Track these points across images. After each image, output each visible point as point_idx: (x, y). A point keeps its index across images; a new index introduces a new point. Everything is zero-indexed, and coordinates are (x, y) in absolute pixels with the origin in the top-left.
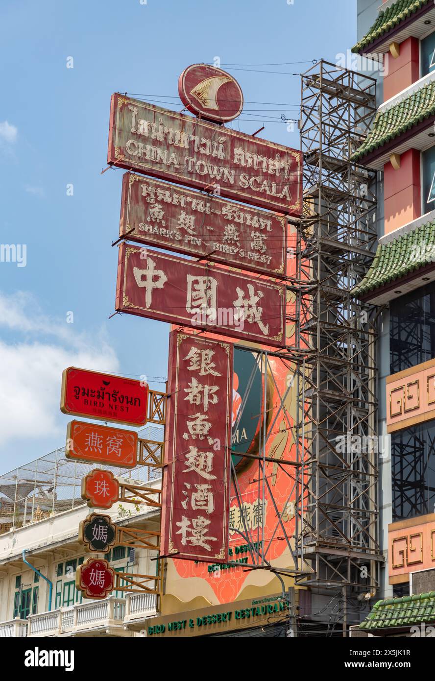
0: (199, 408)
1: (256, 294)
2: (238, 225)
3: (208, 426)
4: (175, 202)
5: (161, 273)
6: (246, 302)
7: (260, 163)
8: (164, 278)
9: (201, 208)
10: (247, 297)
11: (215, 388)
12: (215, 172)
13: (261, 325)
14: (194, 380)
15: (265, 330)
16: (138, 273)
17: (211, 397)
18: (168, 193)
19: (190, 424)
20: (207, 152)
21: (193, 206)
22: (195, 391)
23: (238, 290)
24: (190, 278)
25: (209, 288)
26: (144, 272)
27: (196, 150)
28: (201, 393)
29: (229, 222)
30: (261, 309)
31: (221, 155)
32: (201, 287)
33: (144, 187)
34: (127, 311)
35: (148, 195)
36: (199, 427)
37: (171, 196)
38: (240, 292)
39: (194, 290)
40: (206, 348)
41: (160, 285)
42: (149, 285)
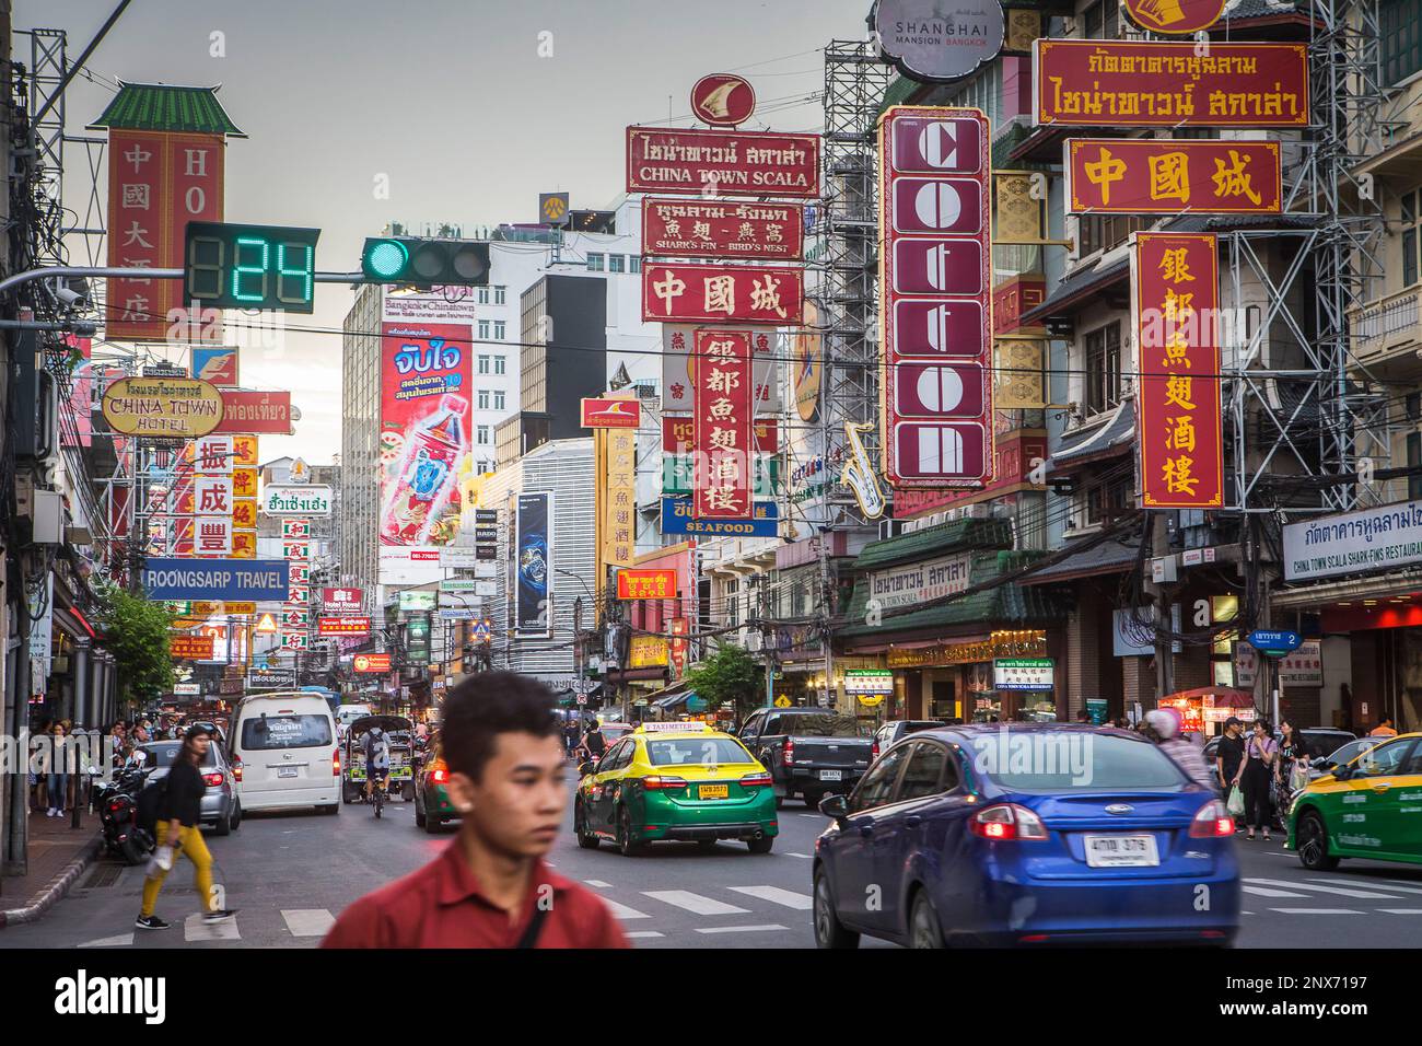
0: (722, 394)
1: (773, 282)
2: (751, 221)
3: (730, 407)
4: (690, 215)
5: (679, 282)
6: (763, 293)
7: (774, 158)
8: (682, 285)
9: (715, 215)
10: (764, 286)
11: (736, 374)
12: (729, 176)
13: (779, 310)
14: (716, 371)
15: (784, 314)
16: (657, 286)
17: (732, 382)
18: (682, 208)
19: (713, 409)
20: (720, 160)
21: (708, 215)
22: (717, 379)
23: (755, 282)
24: (707, 281)
25: (726, 286)
26: (662, 285)
27: (708, 160)
28: (723, 380)
29: (744, 221)
30: (778, 296)
31: (734, 159)
32: (719, 286)
33: (660, 207)
34: (649, 320)
35: (664, 214)
36: (721, 411)
37: (686, 210)
38: (757, 284)
39: (712, 290)
40: (726, 340)
41: (679, 292)
42: (669, 295)
